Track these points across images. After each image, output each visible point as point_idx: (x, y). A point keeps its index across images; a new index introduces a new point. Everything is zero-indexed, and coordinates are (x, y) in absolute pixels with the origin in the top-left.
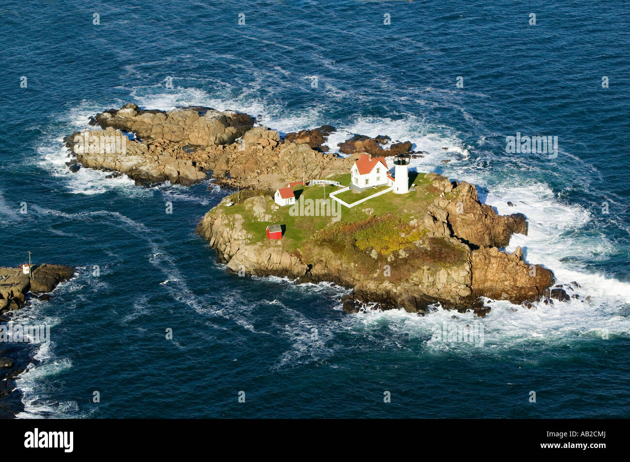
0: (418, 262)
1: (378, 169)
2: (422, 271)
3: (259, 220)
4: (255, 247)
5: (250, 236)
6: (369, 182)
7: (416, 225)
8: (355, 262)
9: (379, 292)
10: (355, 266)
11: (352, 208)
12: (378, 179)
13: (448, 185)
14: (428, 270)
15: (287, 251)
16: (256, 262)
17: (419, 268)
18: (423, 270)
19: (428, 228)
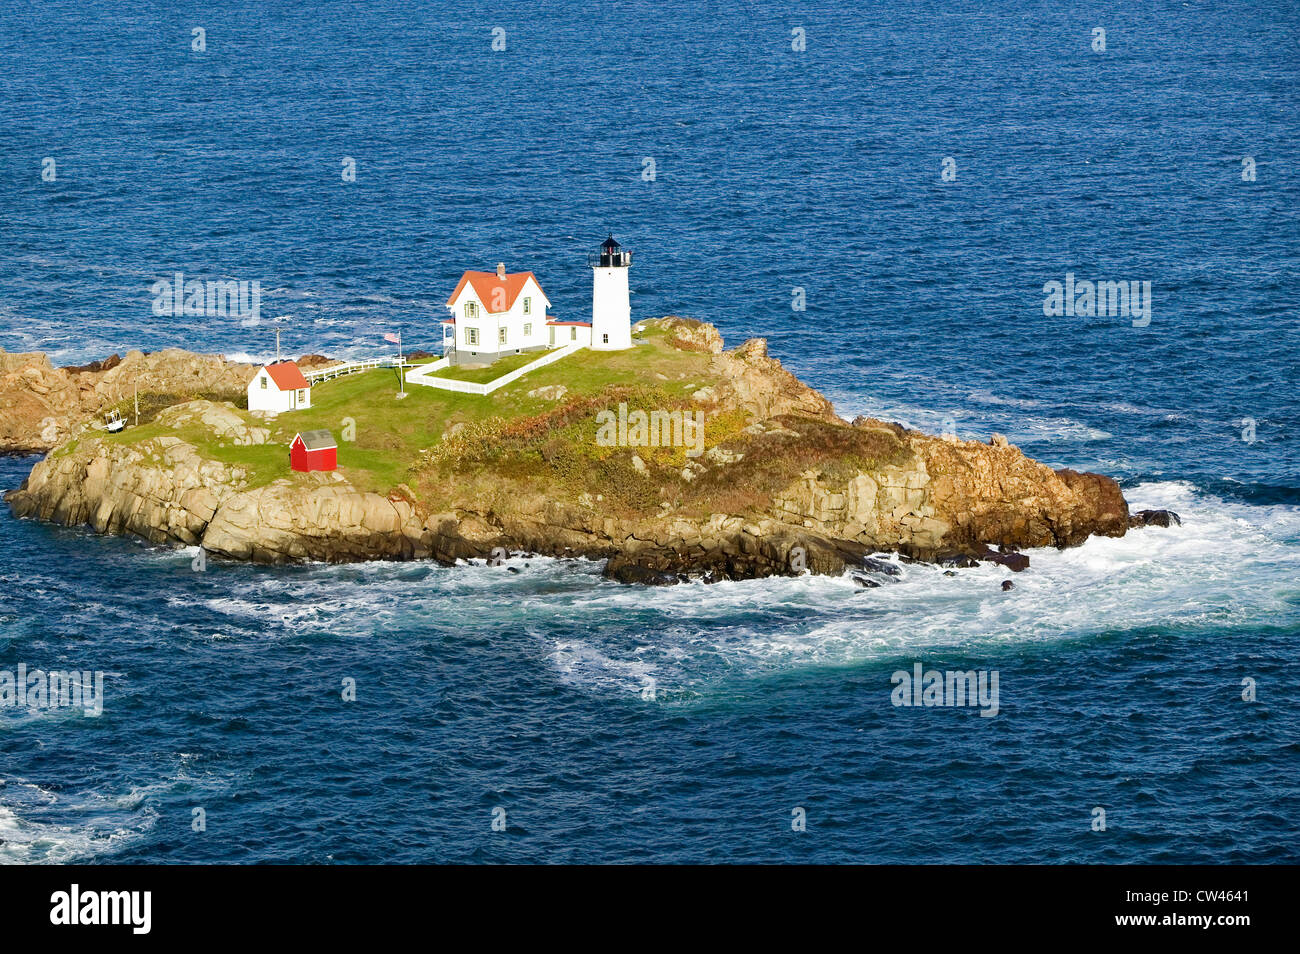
0: (785, 463)
1: (527, 301)
2: (804, 484)
3: (237, 442)
4: (271, 491)
5: (236, 473)
6: (509, 335)
7: (716, 399)
8: (593, 490)
9: (708, 544)
10: (595, 501)
11: (493, 394)
12: (527, 328)
13: (714, 339)
14: (819, 478)
15: (375, 492)
16: (290, 526)
17: (792, 477)
18: (807, 480)
19: (746, 407)
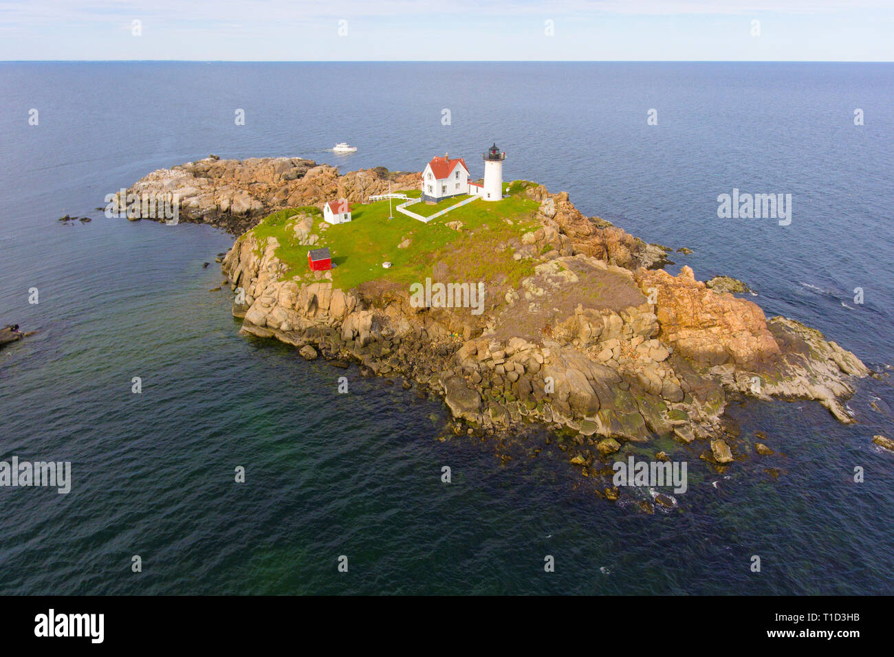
1: (457, 173)
3: (301, 243)
4: (289, 283)
6: (447, 189)
11: (430, 222)
12: (457, 185)
